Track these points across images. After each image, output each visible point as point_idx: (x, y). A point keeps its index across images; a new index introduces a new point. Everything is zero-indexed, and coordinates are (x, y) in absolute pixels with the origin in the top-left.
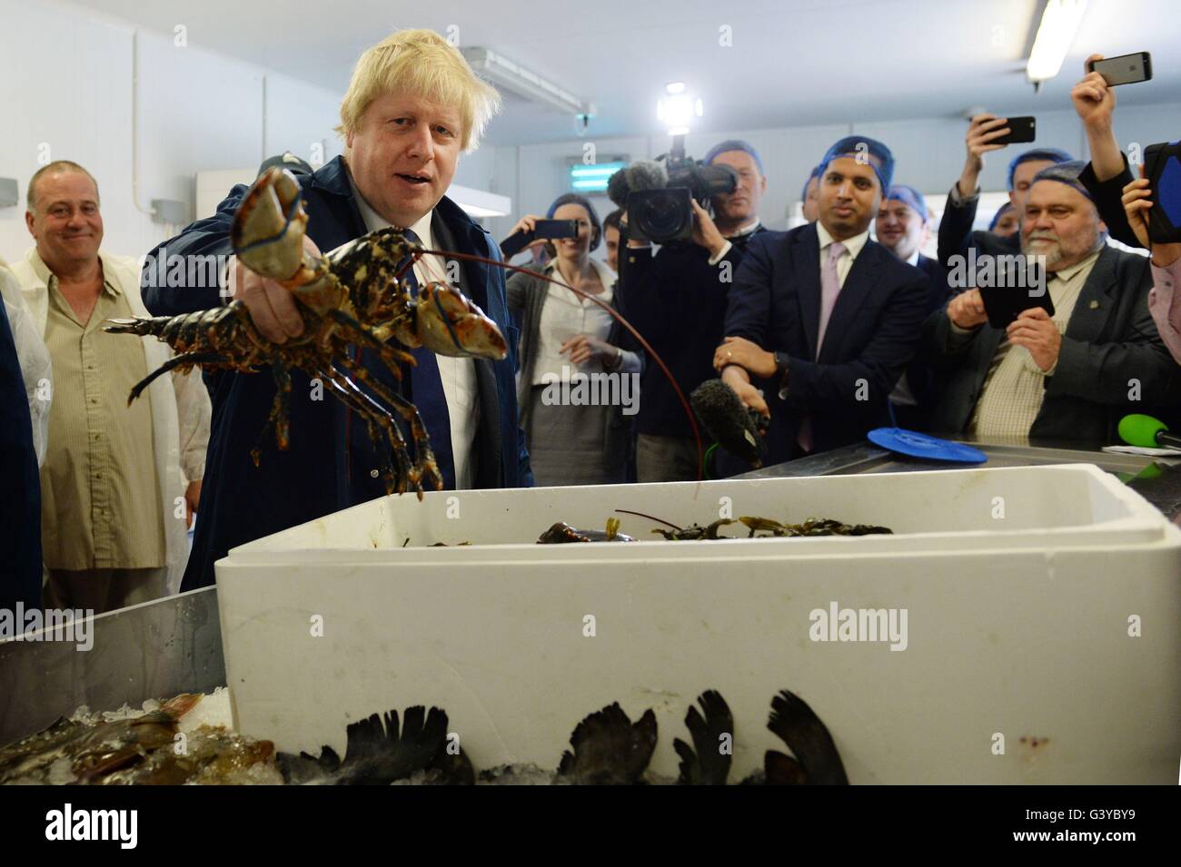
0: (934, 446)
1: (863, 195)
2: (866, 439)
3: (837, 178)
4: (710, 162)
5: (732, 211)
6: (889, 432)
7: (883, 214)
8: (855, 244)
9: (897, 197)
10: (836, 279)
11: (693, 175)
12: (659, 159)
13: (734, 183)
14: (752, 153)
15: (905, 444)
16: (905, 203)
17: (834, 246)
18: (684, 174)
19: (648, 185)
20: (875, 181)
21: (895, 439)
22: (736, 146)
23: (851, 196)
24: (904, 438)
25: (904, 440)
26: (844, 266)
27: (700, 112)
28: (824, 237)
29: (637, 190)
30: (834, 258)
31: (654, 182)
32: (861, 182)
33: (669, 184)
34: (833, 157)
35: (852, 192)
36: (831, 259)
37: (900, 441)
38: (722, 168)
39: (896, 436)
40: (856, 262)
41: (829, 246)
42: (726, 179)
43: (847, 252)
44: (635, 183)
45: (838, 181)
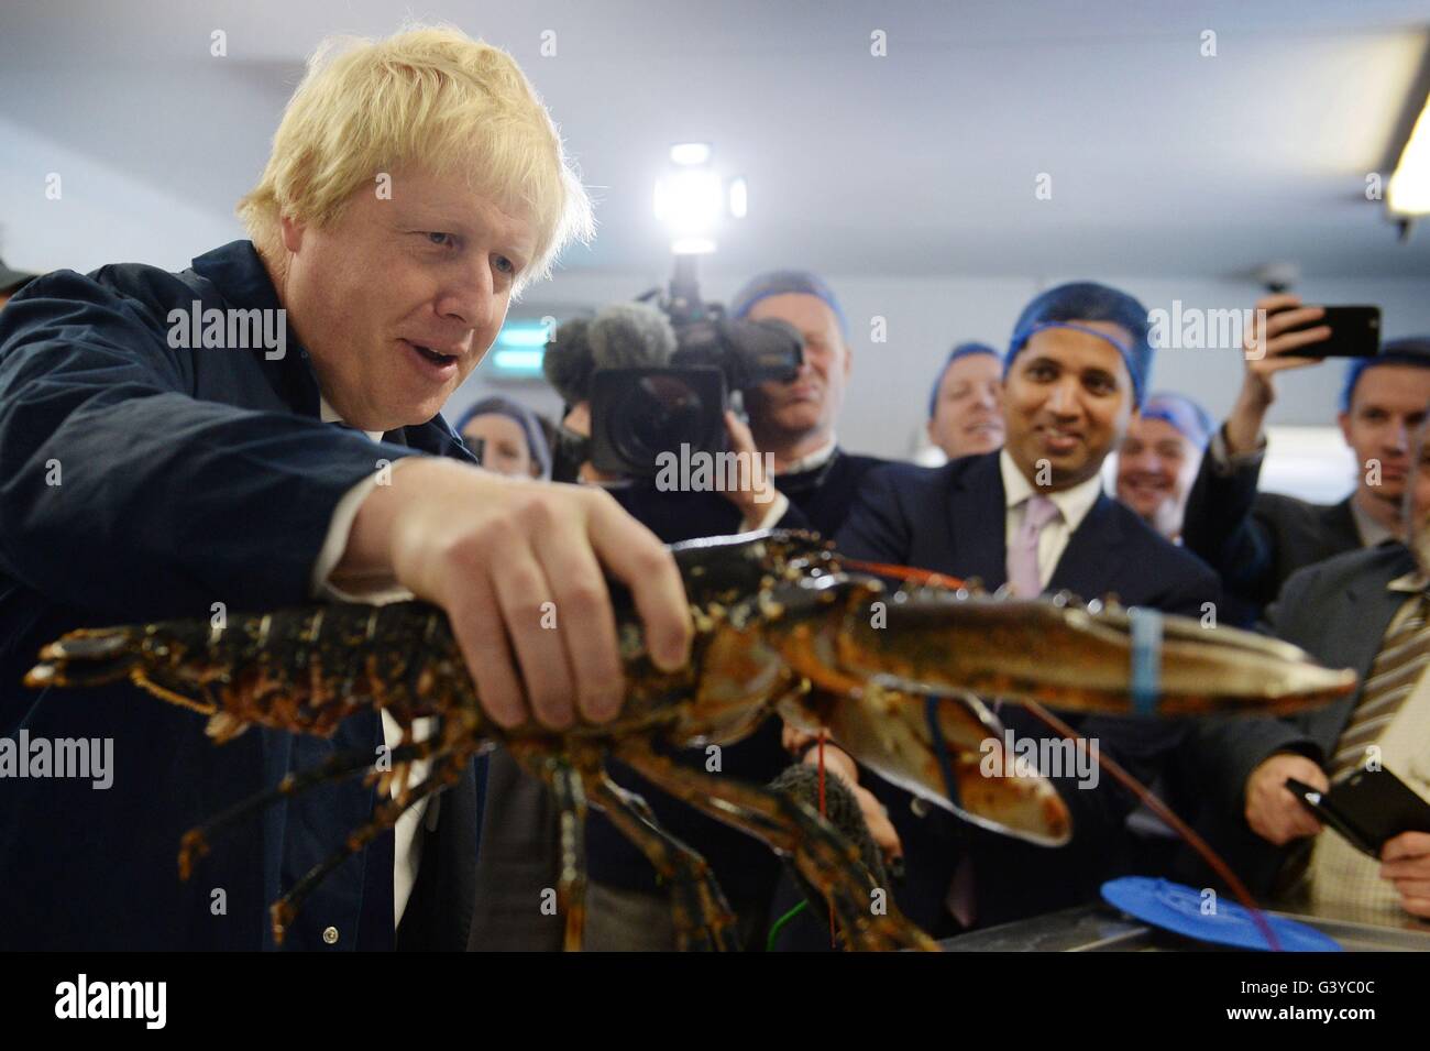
0: (1235, 920)
1: (1098, 405)
2: (1101, 899)
3: (1048, 371)
4: (745, 311)
5: (788, 416)
6: (1144, 887)
7: (1133, 447)
8: (1076, 503)
9: (1165, 417)
10: (1037, 571)
11: (723, 339)
12: (645, 298)
13: (799, 361)
14: (829, 301)
15: (1179, 913)
16: (1179, 430)
17: (1034, 505)
18: (702, 336)
19: (638, 357)
20: (1123, 378)
21: (1157, 902)
22: (797, 284)
23: (1078, 410)
24: (1176, 900)
25: (1175, 905)
26: (1052, 545)
27: (740, 207)
28: (1015, 486)
29: (612, 366)
30: (1033, 529)
31: (651, 350)
32: (1095, 380)
33: (679, 357)
34: (1039, 325)
35: (1079, 401)
36: (1027, 530)
37: (1166, 907)
38: (774, 327)
39: (1159, 895)
40: (1077, 538)
41: (1024, 503)
42: (783, 351)
43: (1059, 518)
44: (611, 351)
45: (1047, 375)
